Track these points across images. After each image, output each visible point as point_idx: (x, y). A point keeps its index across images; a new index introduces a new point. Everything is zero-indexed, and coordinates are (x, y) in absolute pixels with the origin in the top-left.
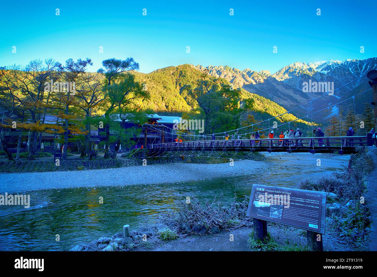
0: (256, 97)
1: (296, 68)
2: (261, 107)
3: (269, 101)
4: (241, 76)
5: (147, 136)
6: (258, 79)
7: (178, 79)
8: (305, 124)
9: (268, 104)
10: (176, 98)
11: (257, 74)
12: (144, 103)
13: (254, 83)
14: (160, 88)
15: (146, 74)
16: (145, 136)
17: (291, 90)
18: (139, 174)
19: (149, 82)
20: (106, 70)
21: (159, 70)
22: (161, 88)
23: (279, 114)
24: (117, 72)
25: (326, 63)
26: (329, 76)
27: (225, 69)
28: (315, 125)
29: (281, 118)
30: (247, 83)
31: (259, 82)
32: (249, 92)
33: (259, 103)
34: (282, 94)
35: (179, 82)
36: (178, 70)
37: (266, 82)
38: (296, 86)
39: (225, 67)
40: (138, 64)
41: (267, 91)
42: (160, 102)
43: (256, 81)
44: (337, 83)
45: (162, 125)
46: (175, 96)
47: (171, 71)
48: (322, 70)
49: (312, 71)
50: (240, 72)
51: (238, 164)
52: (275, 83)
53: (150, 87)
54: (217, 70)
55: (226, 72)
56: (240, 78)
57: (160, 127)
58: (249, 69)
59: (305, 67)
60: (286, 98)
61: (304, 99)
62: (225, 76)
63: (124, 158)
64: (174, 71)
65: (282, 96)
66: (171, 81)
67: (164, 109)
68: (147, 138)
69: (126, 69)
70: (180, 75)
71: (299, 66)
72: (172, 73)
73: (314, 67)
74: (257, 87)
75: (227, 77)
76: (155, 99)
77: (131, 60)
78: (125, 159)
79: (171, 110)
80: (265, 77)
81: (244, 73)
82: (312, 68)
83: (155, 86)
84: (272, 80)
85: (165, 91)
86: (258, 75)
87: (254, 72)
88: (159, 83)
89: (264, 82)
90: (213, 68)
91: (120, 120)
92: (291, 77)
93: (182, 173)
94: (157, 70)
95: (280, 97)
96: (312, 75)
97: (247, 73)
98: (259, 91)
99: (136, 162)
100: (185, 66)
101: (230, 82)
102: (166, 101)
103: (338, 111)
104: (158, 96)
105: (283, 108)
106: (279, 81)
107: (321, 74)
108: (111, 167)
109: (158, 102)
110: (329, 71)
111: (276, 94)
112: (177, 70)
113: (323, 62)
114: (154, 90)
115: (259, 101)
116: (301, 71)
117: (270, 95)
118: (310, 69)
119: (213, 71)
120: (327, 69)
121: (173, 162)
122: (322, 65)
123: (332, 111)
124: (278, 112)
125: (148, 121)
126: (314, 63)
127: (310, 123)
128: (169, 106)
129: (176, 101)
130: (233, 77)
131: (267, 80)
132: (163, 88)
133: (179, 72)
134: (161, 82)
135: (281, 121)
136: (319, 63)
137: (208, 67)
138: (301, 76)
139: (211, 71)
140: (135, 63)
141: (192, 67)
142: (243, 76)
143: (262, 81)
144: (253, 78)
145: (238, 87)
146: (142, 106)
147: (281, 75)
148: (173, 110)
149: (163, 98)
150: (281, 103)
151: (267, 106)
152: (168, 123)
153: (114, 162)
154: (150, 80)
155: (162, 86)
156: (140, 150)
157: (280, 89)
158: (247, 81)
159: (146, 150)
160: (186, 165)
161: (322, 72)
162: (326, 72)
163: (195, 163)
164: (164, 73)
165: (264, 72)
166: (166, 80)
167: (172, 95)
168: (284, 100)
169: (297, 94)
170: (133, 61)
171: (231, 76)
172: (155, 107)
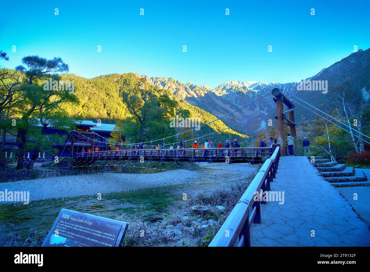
0: (197, 110)
1: (233, 85)
2: (201, 119)
3: (209, 113)
4: (184, 88)
5: (75, 144)
6: (199, 93)
7: (122, 87)
8: (239, 136)
9: (208, 117)
10: (119, 106)
11: (198, 88)
12: (84, 109)
13: (196, 96)
14: (102, 95)
15: (89, 79)
16: (72, 143)
17: (228, 104)
18: (56, 186)
19: (91, 88)
20: (27, 68)
21: (103, 76)
22: (104, 95)
23: (217, 126)
24: (41, 71)
25: (257, 84)
26: (259, 95)
27: (169, 80)
28: (248, 137)
29: (219, 130)
30: (189, 96)
31: (200, 96)
32: (190, 105)
33: (200, 115)
34: (221, 108)
35: (122, 90)
36: (123, 78)
37: (207, 96)
38: (232, 101)
39: (170, 79)
40: (67, 65)
41: (207, 104)
42: (101, 109)
43: (197, 95)
44: (265, 101)
45: (92, 132)
46: (118, 104)
47: (115, 79)
48: (254, 89)
49: (245, 89)
50: (183, 85)
51: (171, 174)
52: (215, 97)
53: (91, 93)
54: (162, 81)
55: (170, 84)
56: (183, 91)
57: (90, 135)
58: (192, 83)
59: (240, 85)
60: (223, 112)
61: (239, 114)
62: (169, 87)
63: (44, 168)
64: (118, 79)
65: (220, 110)
66: (115, 89)
67: (105, 117)
68: (74, 146)
69: (52, 70)
70: (124, 83)
71: (235, 84)
72: (116, 80)
73: (247, 86)
74: (198, 100)
75: (171, 88)
76: (96, 106)
77: (60, 60)
78: (44, 170)
79: (113, 118)
80: (205, 91)
81: (187, 86)
82: (245, 86)
83: (97, 92)
84: (211, 95)
85: (107, 98)
86: (200, 89)
87: (196, 86)
88: (101, 89)
89: (204, 96)
90: (157, 79)
91: (40, 125)
92: (228, 93)
93: (107, 184)
94: (101, 76)
95: (218, 111)
96: (245, 93)
97: (189, 87)
98: (199, 103)
99: (58, 172)
100: (130, 75)
101: (173, 93)
102: (108, 108)
103: (266, 126)
104: (100, 103)
105: (220, 121)
106: (218, 96)
107: (253, 92)
108: (23, 179)
109: (100, 109)
110: (259, 91)
111: (215, 108)
112: (121, 78)
113: (255, 82)
114: (96, 97)
115: (200, 113)
116: (236, 89)
117: (209, 108)
118: (244, 88)
119: (157, 81)
120: (257, 88)
121: (102, 172)
122: (254, 85)
123: (261, 125)
124: (216, 124)
125: (76, 128)
126: (248, 82)
127: (243, 135)
128: (111, 114)
129: (119, 109)
130: (176, 89)
131: (208, 94)
132: (105, 95)
133: (123, 80)
134: (104, 89)
135: (219, 133)
136: (251, 83)
137: (153, 78)
138: (237, 93)
139: (156, 81)
140: (64, 64)
141: (137, 77)
142: (186, 89)
143: (203, 95)
144: (195, 92)
145: (181, 99)
146: (82, 112)
147: (220, 90)
148: (115, 118)
149: (105, 105)
150: (219, 116)
151: (207, 118)
152: (102, 131)
153: (28, 173)
154: (92, 86)
155: (105, 93)
156: (64, 159)
157: (219, 104)
158: (190, 94)
159: (72, 159)
160: (116, 175)
161: (253, 91)
162: (256, 91)
163: (126, 173)
164: (107, 80)
165: (205, 87)
166: (109, 86)
167: (115, 102)
168: (222, 113)
169: (233, 109)
170: (62, 62)
171: (174, 88)
172: (96, 113)
